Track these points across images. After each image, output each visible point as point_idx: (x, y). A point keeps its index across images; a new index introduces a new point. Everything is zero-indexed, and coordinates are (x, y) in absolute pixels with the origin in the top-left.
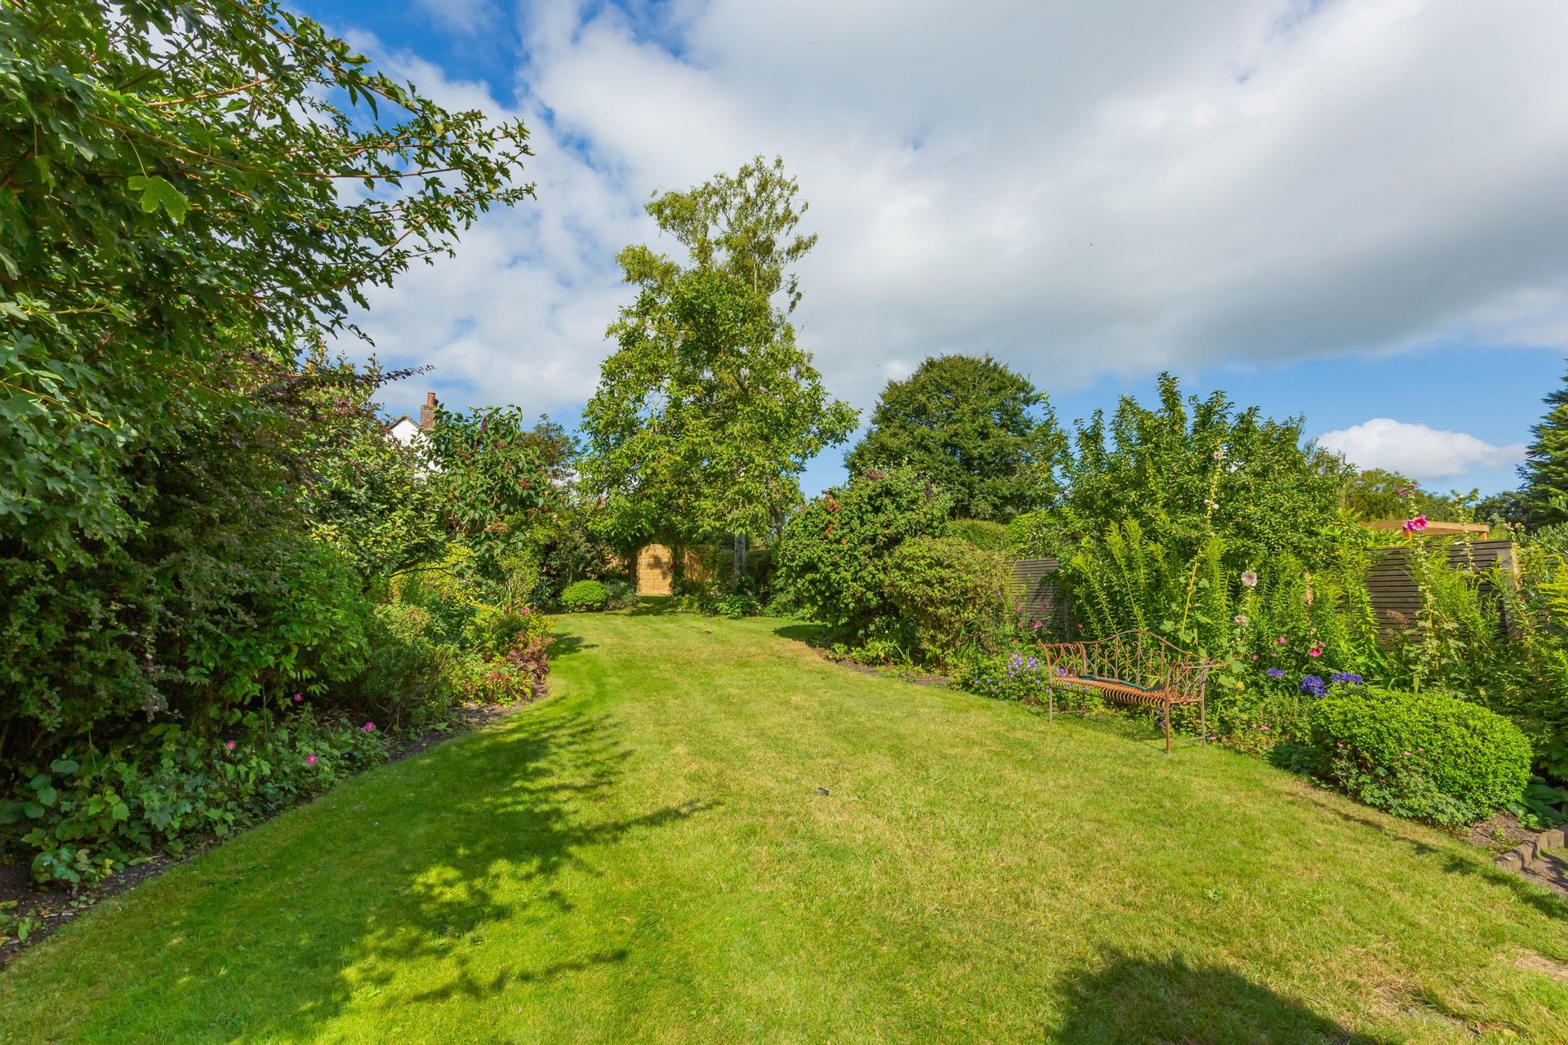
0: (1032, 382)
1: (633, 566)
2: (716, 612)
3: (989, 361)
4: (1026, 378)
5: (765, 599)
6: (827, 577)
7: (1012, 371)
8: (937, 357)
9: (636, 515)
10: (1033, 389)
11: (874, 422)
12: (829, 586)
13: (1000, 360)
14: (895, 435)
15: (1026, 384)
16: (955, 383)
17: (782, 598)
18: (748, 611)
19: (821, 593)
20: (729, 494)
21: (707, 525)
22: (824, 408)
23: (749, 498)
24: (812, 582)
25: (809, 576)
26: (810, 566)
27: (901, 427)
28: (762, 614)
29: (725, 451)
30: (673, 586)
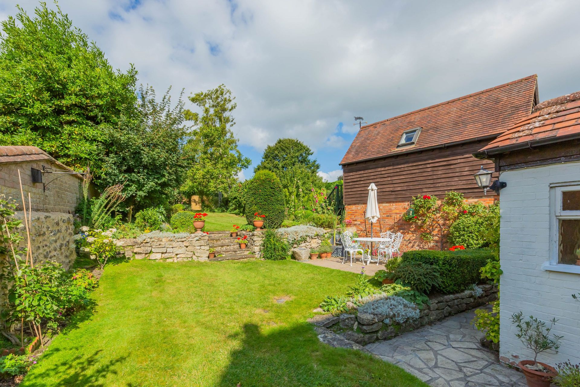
0: (310, 148)
1: (190, 201)
2: (214, 212)
3: (297, 141)
4: (308, 147)
5: (227, 209)
6: (239, 200)
7: (305, 144)
8: (282, 139)
9: (193, 187)
10: (310, 151)
11: (263, 158)
12: (239, 202)
13: (300, 140)
14: (268, 163)
15: (308, 149)
16: (286, 147)
17: (231, 208)
18: (223, 211)
19: (238, 204)
20: (218, 182)
21: (212, 189)
22: (242, 159)
23: (223, 183)
24: (236, 201)
25: (235, 200)
26: (235, 198)
27: (271, 161)
28: (226, 212)
29: (216, 171)
30: (202, 206)
